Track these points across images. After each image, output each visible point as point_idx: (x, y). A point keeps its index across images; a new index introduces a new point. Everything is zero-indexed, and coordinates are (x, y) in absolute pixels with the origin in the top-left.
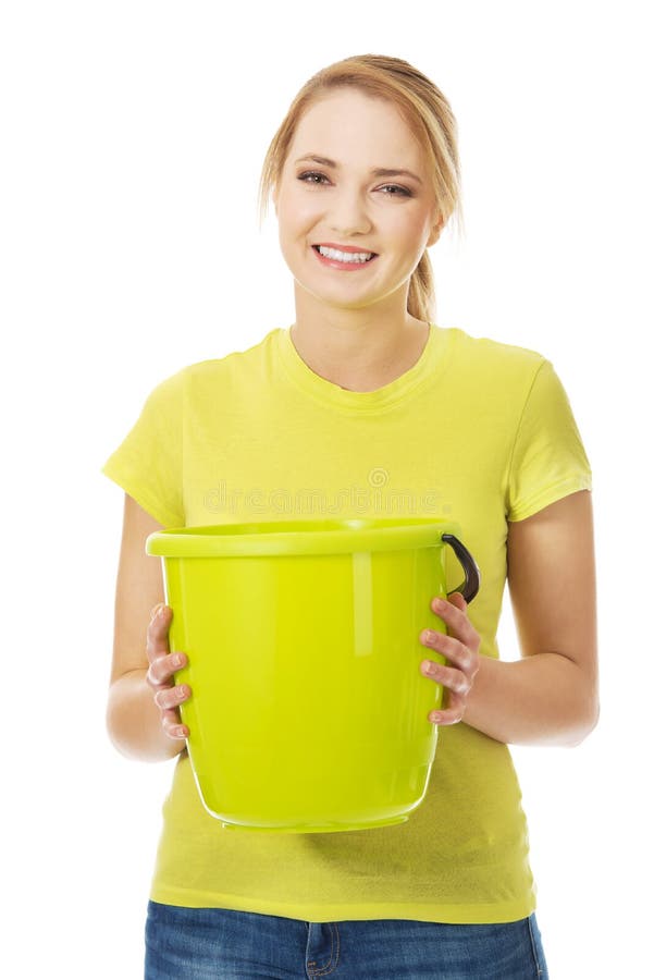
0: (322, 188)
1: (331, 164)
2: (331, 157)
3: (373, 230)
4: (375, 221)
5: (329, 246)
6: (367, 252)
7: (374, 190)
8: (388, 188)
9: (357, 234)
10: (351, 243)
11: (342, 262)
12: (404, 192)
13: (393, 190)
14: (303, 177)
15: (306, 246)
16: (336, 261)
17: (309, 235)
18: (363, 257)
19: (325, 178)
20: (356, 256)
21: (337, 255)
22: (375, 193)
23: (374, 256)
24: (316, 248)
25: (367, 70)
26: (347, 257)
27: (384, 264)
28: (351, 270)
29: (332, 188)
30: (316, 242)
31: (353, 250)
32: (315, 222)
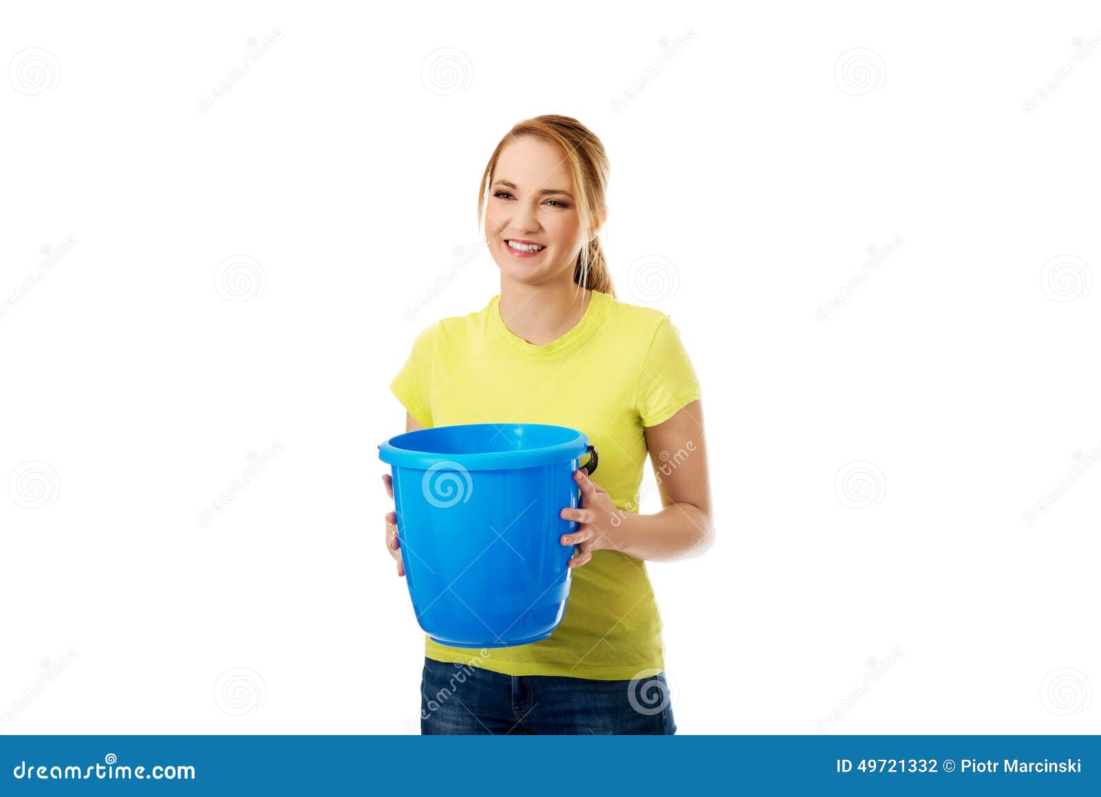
0: (510, 201)
1: (513, 186)
2: (514, 182)
3: (541, 228)
4: (543, 223)
5: (514, 240)
6: (539, 245)
7: (542, 203)
8: (551, 202)
9: (528, 233)
10: (527, 238)
11: (521, 251)
12: (563, 205)
13: (555, 203)
14: (498, 194)
15: (500, 242)
16: (518, 251)
17: (501, 234)
18: (536, 247)
19: (511, 195)
20: (530, 247)
21: (518, 246)
22: (543, 205)
23: (544, 247)
24: (507, 242)
25: (538, 125)
26: (524, 248)
27: (551, 252)
28: (528, 257)
29: (515, 201)
30: (507, 238)
31: (528, 243)
32: (506, 225)
